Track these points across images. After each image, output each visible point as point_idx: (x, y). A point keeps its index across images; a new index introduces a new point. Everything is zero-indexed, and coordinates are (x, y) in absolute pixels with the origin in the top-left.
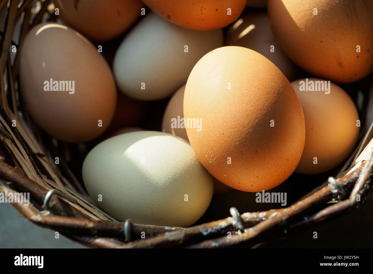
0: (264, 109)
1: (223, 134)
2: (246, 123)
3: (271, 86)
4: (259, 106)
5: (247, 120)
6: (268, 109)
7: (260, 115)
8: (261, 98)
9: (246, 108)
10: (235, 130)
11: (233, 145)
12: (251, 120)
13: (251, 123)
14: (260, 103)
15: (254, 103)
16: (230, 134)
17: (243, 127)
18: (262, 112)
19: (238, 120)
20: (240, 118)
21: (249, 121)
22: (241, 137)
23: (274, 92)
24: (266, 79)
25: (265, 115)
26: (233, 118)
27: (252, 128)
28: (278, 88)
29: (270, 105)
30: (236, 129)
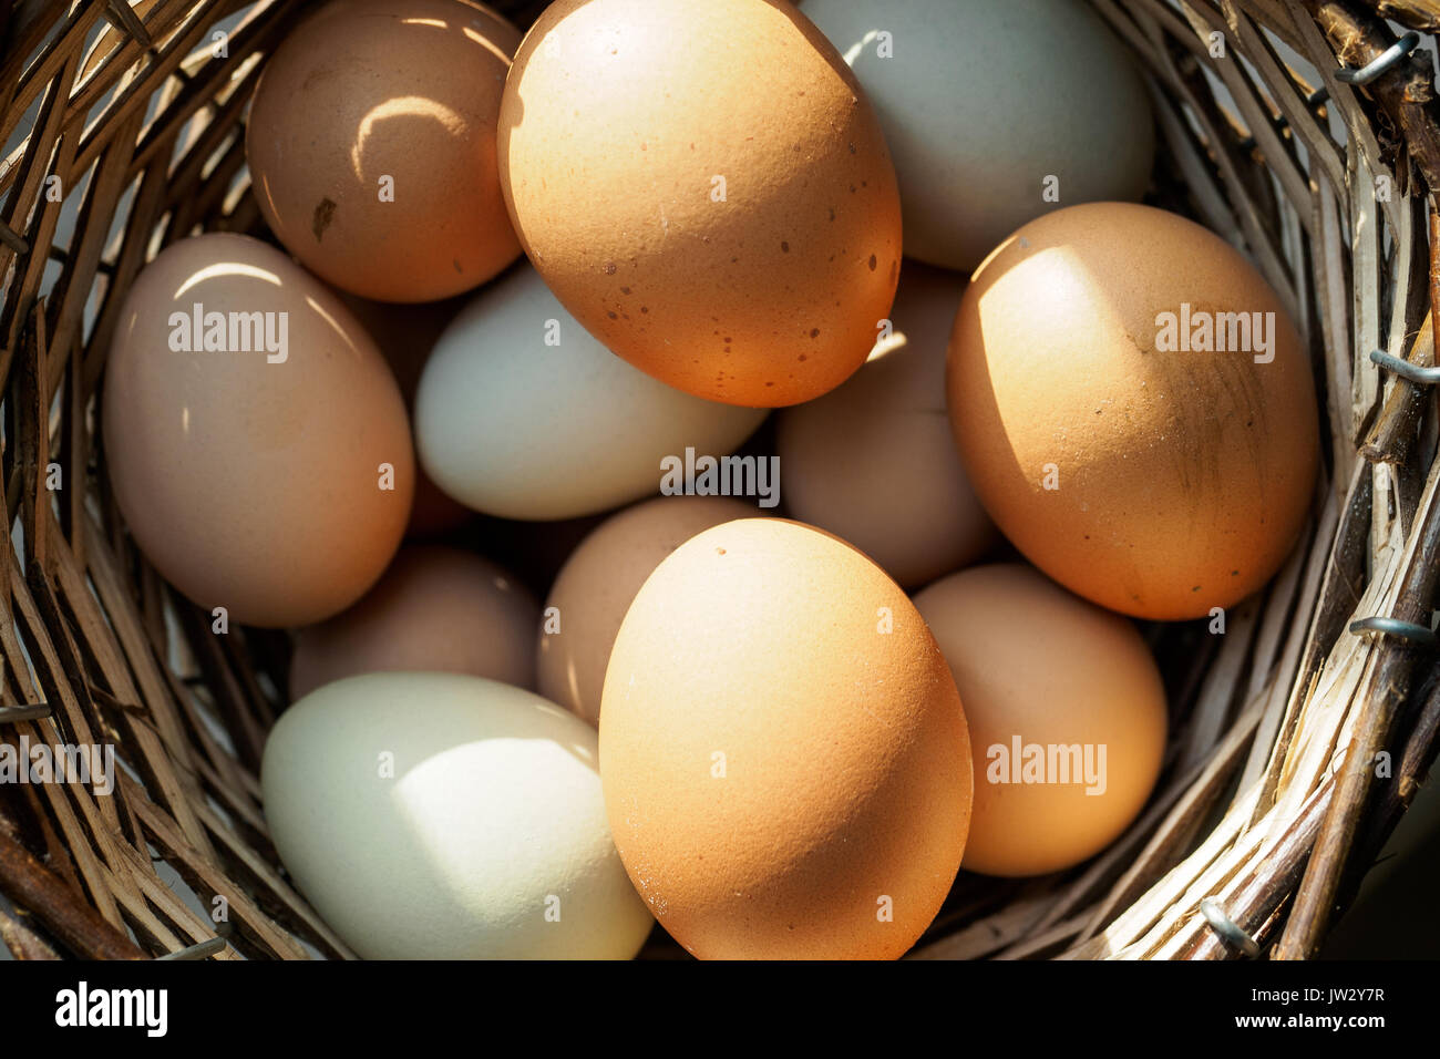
0: (840, 813)
1: (701, 858)
2: (776, 847)
3: (879, 732)
4: (827, 802)
5: (779, 839)
6: (852, 813)
7: (823, 831)
8: (837, 777)
9: (785, 802)
10: (738, 858)
11: (725, 896)
12: (792, 840)
13: (790, 848)
14: (832, 792)
15: (811, 791)
16: (720, 864)
17: (765, 857)
18: (832, 822)
19: (752, 833)
20: (760, 827)
21: (786, 844)
22: (753, 882)
23: (885, 755)
24: (869, 708)
25: (838, 830)
26: (739, 822)
27: (792, 864)
28: (902, 737)
29: (860, 800)
30: (743, 856)
